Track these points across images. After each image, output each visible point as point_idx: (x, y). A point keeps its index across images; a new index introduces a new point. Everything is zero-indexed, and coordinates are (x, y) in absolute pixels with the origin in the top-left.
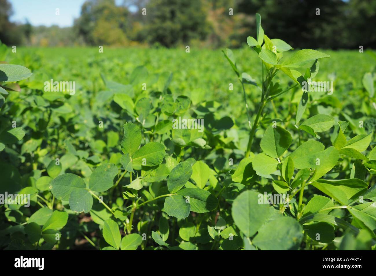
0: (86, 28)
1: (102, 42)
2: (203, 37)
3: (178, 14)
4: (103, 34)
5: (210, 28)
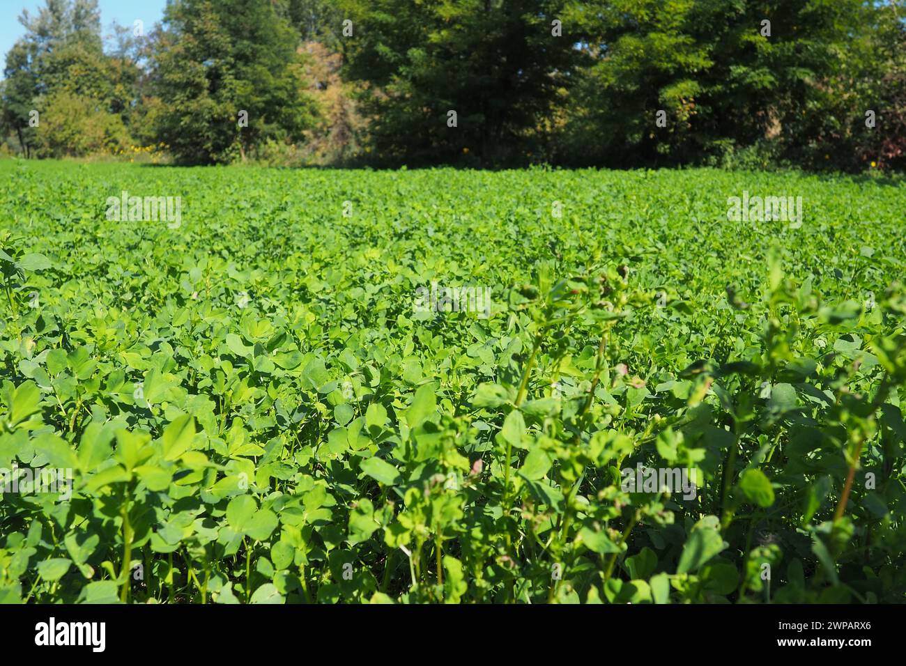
2: (296, 135)
3: (228, 79)
4: (61, 127)
5: (314, 113)
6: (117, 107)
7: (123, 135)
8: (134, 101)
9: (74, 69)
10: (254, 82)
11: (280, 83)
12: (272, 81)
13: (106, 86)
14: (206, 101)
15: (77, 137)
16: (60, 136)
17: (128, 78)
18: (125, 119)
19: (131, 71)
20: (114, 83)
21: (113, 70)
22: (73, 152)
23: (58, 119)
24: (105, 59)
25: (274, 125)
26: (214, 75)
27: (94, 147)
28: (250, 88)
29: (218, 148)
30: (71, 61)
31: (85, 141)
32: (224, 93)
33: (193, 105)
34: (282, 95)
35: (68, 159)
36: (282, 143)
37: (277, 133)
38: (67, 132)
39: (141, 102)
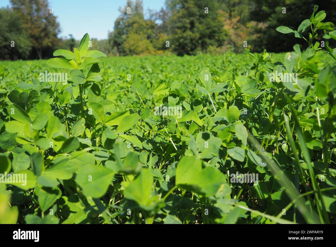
0: (119, 40)
1: (132, 52)
2: (220, 44)
3: (197, 24)
4: (133, 45)
5: (226, 35)
6: (149, 37)
7: (151, 47)
8: (154, 35)
9: (135, 25)
10: (206, 25)
11: (216, 24)
12: (213, 24)
13: (145, 30)
14: (189, 33)
15: (137, 48)
16: (132, 48)
17: (153, 27)
18: (151, 42)
19: (153, 25)
20: (148, 29)
21: (147, 25)
22: (137, 54)
23: (132, 42)
24: (145, 21)
25: (213, 41)
26: (192, 24)
27: (142, 52)
28: (205, 27)
29: (192, 50)
30: (134, 23)
31: (140, 49)
32: (195, 29)
33: (185, 35)
34: (216, 29)
35: (135, 56)
36: (215, 47)
37: (213, 43)
38: (135, 47)
39: (157, 35)
